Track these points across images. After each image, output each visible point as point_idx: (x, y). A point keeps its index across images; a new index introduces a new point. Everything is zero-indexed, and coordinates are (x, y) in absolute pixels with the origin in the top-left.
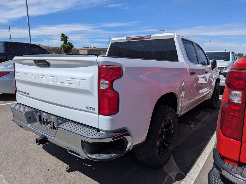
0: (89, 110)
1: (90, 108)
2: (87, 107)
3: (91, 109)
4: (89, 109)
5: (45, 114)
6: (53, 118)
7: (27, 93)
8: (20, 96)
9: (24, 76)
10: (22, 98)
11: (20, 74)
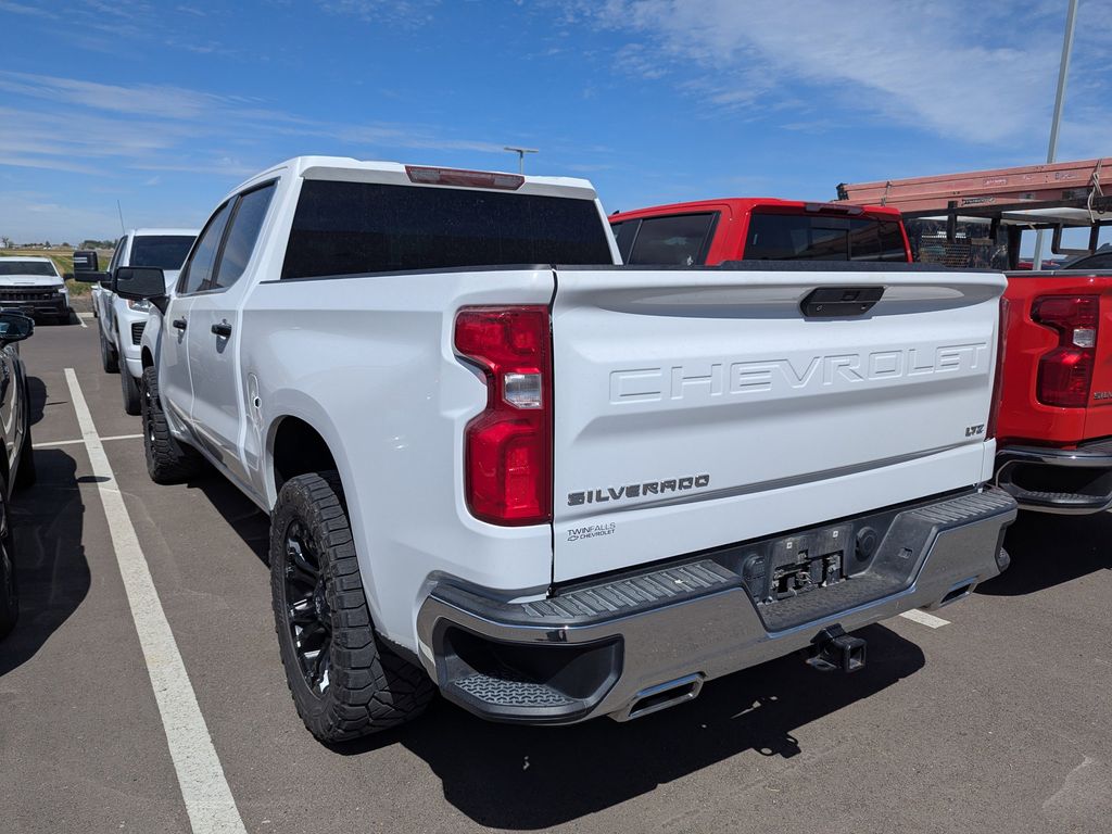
1: (974, 429)
3: (976, 431)
4: (970, 435)
5: (793, 539)
6: (835, 534)
7: (690, 480)
8: (590, 529)
9: (707, 381)
10: (611, 530)
11: (658, 374)
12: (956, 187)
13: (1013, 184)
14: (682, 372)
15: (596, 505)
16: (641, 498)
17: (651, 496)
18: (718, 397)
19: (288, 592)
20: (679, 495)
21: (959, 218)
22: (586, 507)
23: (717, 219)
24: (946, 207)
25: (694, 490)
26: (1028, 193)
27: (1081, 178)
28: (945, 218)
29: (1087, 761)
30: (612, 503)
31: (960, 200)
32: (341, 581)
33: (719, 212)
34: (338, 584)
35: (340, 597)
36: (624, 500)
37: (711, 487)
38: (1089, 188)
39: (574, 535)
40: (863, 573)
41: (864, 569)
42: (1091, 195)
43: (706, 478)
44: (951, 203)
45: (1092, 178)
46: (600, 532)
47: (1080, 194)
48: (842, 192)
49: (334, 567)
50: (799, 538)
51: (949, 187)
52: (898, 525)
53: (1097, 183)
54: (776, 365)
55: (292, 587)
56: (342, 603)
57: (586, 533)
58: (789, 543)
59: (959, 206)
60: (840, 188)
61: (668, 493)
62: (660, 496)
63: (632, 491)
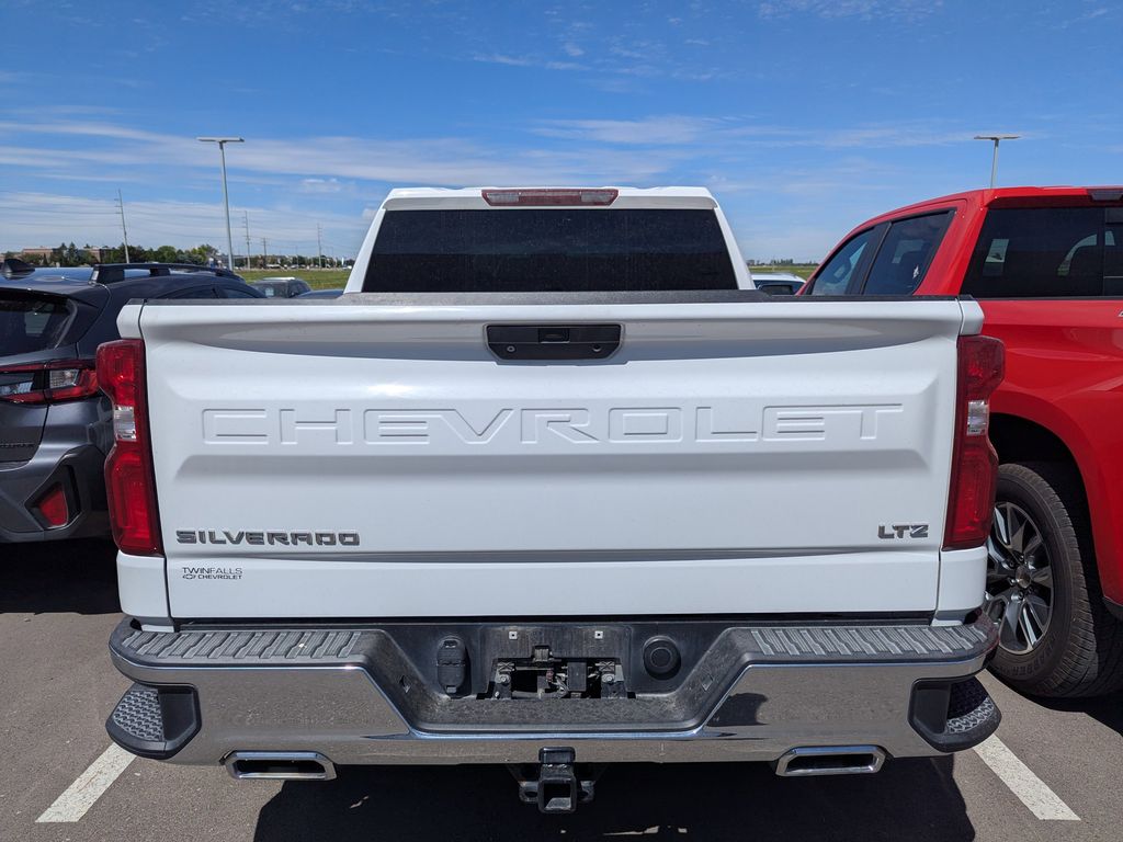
0: (896, 541)
1: (900, 530)
2: (882, 529)
3: (906, 533)
4: (892, 538)
5: (520, 628)
6: (599, 634)
7: (332, 536)
8: (209, 571)
9: (332, 428)
10: (237, 575)
11: (263, 416)
14: (295, 416)
15: (209, 547)
16: (266, 547)
17: (278, 547)
18: (347, 446)
20: (317, 550)
22: (198, 547)
25: (339, 547)
30: (229, 547)
36: (245, 546)
37: (362, 547)
39: (190, 574)
40: (665, 695)
41: (670, 691)
43: (355, 536)
46: (222, 575)
50: (530, 628)
54: (438, 416)
57: (205, 574)
58: (513, 633)
61: (302, 546)
62: (291, 548)
63: (254, 538)
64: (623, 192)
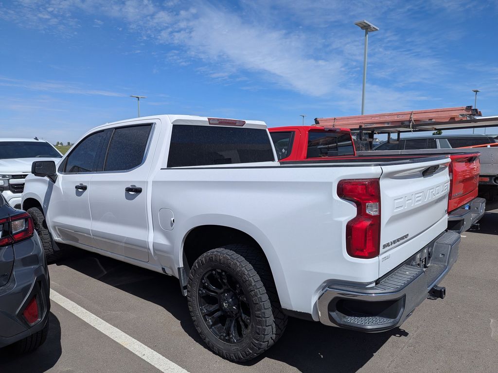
6: (426, 251)
7: (405, 236)
8: (386, 257)
9: (410, 201)
11: (402, 200)
12: (361, 120)
13: (382, 120)
14: (406, 199)
15: (387, 248)
16: (396, 244)
19: (200, 302)
20: (401, 242)
21: (363, 131)
23: (294, 134)
24: (358, 127)
25: (405, 239)
26: (388, 123)
27: (407, 118)
28: (359, 131)
29: (492, 321)
31: (363, 125)
32: (259, 290)
33: (294, 132)
34: (258, 292)
35: (260, 298)
37: (408, 238)
38: (410, 121)
39: (383, 260)
40: (429, 264)
42: (411, 124)
43: (408, 235)
44: (360, 126)
45: (411, 118)
47: (407, 123)
48: (317, 121)
49: (255, 285)
50: (420, 254)
51: (359, 120)
52: (436, 246)
53: (413, 119)
54: (422, 194)
55: (202, 299)
56: (261, 300)
57: (385, 259)
58: (418, 256)
59: (363, 127)
60: (316, 120)
62: (398, 243)
63: (395, 242)
64: (247, 122)
